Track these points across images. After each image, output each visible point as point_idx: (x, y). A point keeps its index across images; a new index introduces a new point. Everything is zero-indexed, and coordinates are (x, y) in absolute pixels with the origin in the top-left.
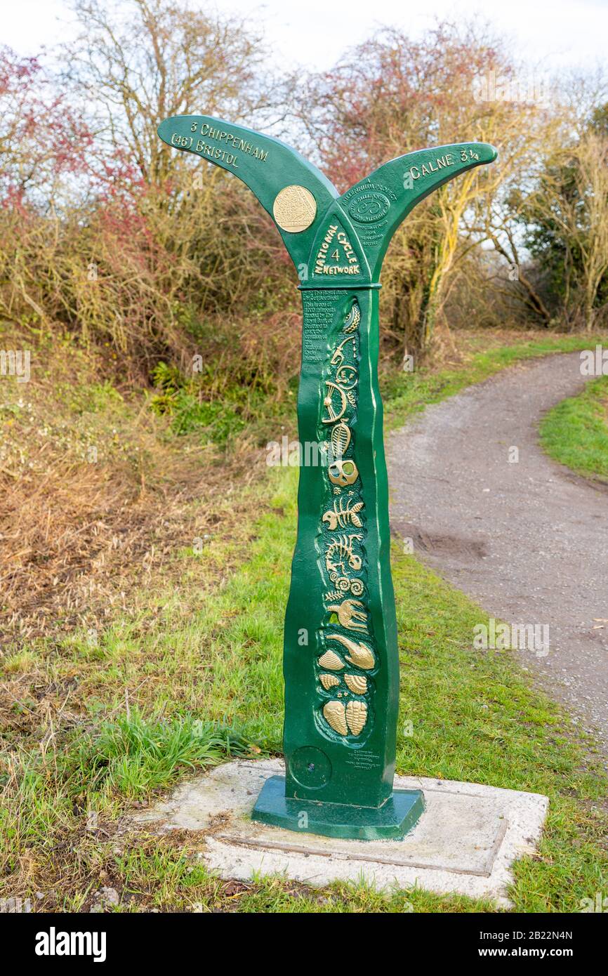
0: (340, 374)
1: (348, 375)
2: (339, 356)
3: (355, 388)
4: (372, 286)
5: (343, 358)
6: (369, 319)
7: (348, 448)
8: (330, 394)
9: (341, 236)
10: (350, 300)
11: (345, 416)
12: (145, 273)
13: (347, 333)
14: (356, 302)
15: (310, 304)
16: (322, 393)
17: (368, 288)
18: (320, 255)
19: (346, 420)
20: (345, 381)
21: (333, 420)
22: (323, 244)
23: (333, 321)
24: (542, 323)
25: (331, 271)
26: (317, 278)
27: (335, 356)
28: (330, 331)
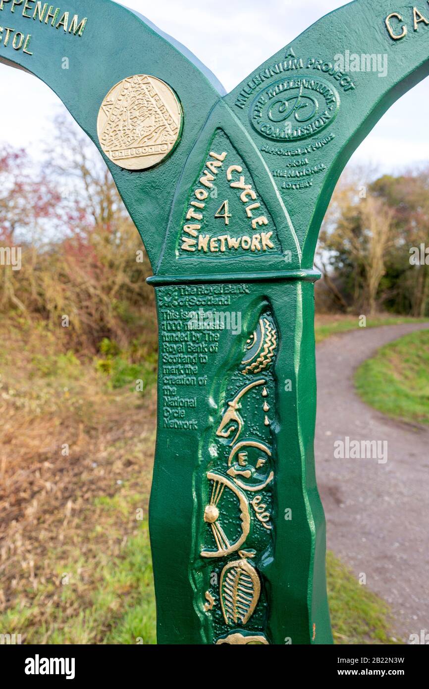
0: (236, 457)
1: (252, 461)
2: (232, 421)
3: (268, 489)
4: (303, 273)
5: (241, 422)
6: (298, 344)
7: (255, 612)
8: (216, 498)
9: (235, 172)
10: (255, 303)
11: (248, 545)
12: (93, 282)
13: (250, 372)
14: (269, 309)
15: (172, 313)
16: (199, 496)
17: (293, 280)
18: (191, 213)
19: (252, 554)
20: (247, 473)
21: (222, 552)
22: (197, 192)
23: (220, 347)
24: (342, 310)
25: (213, 244)
26: (187, 260)
27: (225, 420)
28: (214, 370)
